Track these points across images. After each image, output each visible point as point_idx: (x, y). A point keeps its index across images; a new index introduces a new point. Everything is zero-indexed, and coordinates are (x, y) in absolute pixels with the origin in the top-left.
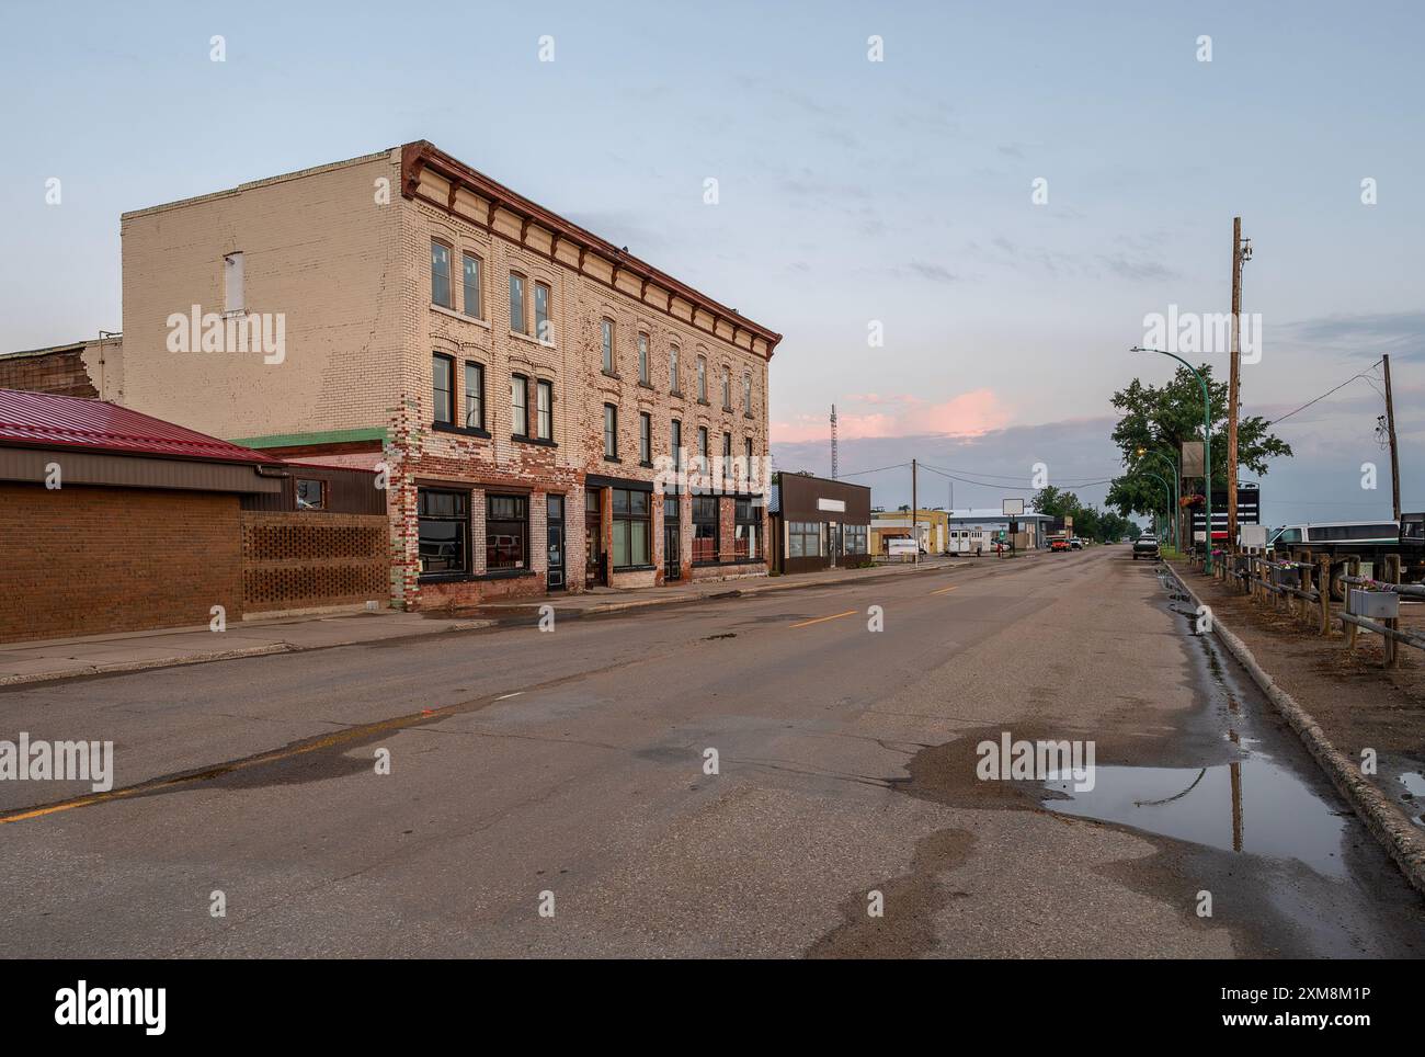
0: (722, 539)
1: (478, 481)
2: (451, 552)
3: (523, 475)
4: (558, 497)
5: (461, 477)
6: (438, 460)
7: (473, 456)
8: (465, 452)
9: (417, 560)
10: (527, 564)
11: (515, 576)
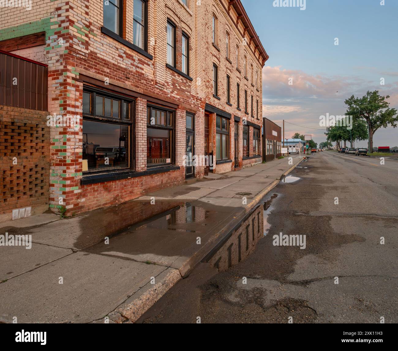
0: (250, 146)
1: (141, 91)
2: (117, 151)
3: (173, 95)
4: (192, 114)
5: (128, 84)
6: (106, 63)
7: (138, 70)
8: (132, 64)
9: (80, 160)
10: (174, 160)
11: (167, 170)
